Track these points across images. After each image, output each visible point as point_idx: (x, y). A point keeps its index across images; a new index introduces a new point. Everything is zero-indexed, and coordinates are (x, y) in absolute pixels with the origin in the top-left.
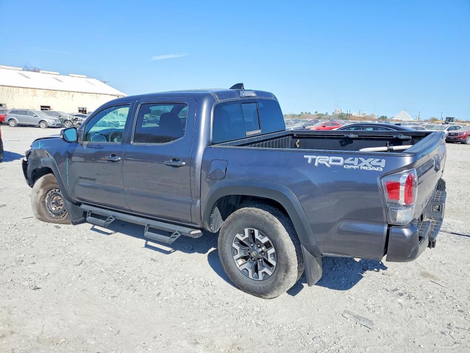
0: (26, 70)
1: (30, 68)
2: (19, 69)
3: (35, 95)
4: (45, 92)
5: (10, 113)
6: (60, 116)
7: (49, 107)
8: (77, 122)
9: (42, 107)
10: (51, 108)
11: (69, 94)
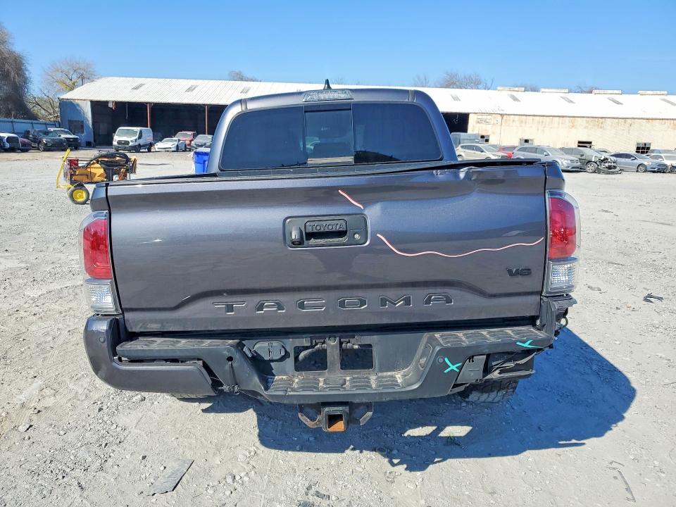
0: (578, 92)
1: (585, 89)
2: (563, 91)
3: (573, 126)
4: (587, 122)
5: (518, 150)
6: (582, 155)
7: (590, 143)
8: (607, 165)
9: (579, 142)
10: (593, 144)
11: (625, 122)
